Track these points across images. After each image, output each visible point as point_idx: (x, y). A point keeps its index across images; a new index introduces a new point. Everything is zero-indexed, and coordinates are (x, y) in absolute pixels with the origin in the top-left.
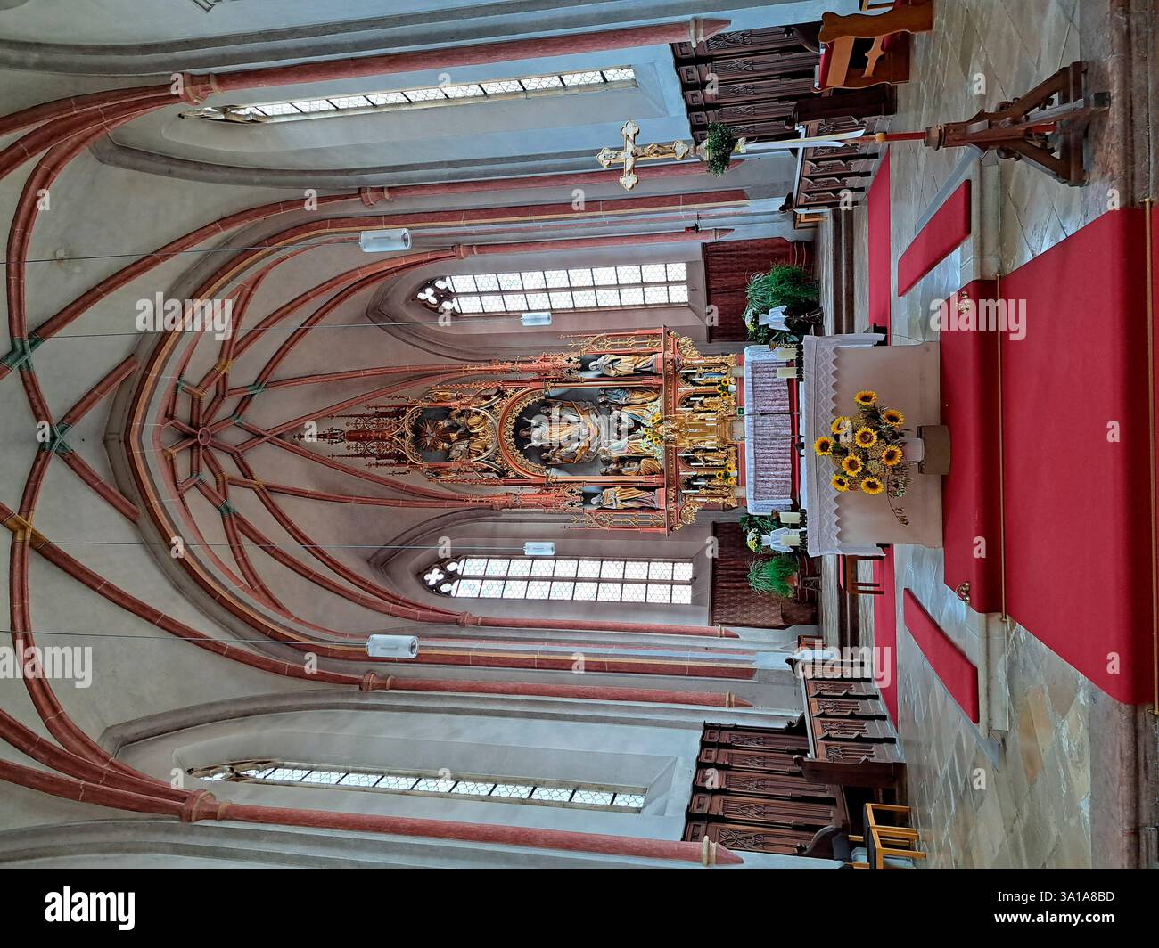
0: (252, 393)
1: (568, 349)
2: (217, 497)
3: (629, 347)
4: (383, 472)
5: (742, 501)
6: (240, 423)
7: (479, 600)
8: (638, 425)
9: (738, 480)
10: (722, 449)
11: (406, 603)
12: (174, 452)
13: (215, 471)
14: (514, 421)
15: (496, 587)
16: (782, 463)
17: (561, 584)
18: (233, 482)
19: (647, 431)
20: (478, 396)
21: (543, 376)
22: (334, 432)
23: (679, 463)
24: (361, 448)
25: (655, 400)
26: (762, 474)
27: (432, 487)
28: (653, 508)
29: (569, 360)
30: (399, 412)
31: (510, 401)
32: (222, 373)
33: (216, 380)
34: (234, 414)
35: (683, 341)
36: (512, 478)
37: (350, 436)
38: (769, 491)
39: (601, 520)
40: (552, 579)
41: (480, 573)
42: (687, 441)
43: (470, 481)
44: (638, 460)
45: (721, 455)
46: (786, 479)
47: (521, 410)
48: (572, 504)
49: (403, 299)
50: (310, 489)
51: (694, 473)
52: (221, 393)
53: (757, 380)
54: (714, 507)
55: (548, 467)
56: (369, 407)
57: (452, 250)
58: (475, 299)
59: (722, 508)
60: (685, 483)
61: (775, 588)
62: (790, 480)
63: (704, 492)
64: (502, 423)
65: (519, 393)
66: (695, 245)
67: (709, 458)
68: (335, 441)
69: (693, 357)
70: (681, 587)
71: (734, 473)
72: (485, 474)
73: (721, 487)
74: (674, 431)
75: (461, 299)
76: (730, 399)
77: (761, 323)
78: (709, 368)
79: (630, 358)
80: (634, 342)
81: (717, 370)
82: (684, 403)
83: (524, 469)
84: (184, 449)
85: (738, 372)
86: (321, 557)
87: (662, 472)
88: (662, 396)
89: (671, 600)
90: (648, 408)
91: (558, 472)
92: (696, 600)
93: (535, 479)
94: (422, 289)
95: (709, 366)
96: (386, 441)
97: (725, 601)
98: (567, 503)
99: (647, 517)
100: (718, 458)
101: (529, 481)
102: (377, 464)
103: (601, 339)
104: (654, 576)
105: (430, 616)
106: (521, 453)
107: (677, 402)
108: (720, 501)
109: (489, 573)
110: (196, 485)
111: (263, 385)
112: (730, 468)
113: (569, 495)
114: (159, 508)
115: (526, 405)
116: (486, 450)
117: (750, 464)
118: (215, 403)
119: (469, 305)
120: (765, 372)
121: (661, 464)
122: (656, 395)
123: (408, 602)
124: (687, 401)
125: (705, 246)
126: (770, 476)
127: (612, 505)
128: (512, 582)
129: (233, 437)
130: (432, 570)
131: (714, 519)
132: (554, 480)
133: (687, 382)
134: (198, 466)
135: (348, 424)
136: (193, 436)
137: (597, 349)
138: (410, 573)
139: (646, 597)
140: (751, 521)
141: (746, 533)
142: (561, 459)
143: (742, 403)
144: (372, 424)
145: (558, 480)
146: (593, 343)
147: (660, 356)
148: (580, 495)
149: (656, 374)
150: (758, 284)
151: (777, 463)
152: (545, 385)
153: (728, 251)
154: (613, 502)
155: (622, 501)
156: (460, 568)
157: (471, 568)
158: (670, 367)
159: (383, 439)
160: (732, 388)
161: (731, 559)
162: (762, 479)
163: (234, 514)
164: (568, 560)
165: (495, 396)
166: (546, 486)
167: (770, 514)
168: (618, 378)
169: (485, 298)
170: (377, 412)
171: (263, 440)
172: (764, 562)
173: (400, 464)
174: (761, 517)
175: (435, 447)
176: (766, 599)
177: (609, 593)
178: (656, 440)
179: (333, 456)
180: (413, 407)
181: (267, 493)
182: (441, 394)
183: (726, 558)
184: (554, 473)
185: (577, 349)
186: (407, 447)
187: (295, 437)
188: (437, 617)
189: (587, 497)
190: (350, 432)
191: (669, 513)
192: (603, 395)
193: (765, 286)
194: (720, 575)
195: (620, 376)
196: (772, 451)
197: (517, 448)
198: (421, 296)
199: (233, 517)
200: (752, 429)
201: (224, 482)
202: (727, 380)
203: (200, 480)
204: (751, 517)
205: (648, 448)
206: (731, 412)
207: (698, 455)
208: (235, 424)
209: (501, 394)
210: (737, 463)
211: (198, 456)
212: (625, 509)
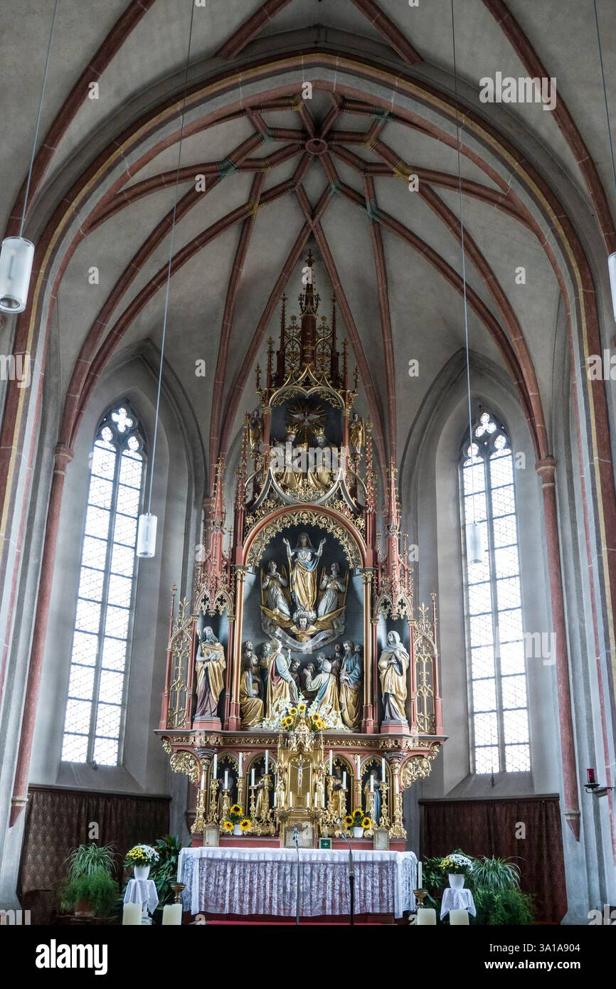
0: (368, 205)
1: (416, 604)
2: (240, 157)
3: (419, 688)
4: (261, 359)
5: (199, 840)
6: (330, 190)
7: (86, 476)
8: (310, 697)
9: (228, 835)
10: (272, 815)
11: (91, 380)
12: (300, 108)
13: (273, 158)
14: (322, 526)
15: (102, 498)
16: (250, 901)
17: (101, 583)
18: (258, 179)
19: (302, 708)
20: (356, 480)
21: (381, 567)
22: (315, 302)
23: (255, 752)
24: (293, 334)
25: (344, 722)
26: (237, 872)
27: (239, 421)
28: (194, 712)
29: (402, 604)
30: (337, 380)
31: (349, 521)
32: (394, 169)
33: (386, 162)
34: (342, 184)
35: (425, 764)
36: (245, 520)
37: (308, 321)
38: (212, 880)
39: (181, 639)
40: (107, 572)
41: (122, 479)
42: (286, 764)
43: (244, 466)
44: (262, 694)
45: (265, 814)
46: (227, 906)
47: (336, 536)
48: (205, 600)
49: (482, 394)
50: (244, 271)
51: (240, 773)
52: (369, 168)
53: (369, 869)
54: (192, 801)
55: (257, 571)
56: (345, 344)
57: (548, 456)
58: (482, 486)
59: (189, 811)
60: (226, 760)
61: (75, 882)
62: (227, 911)
63: (214, 786)
64: (319, 510)
65: (359, 535)
66: (557, 785)
67: (260, 795)
68: (304, 302)
69: (403, 777)
70: (85, 749)
71: (239, 830)
72: (251, 486)
73: (219, 811)
74: (301, 746)
75: (481, 468)
76: (343, 828)
77: (452, 878)
78: (387, 800)
79: (403, 689)
80: (425, 695)
81: (384, 811)
82: (338, 763)
83: (256, 538)
84: (302, 120)
85: (381, 841)
86: (156, 280)
87: (243, 727)
88: (349, 732)
89: (68, 733)
90: (334, 712)
91: (250, 584)
92: (65, 769)
93: (242, 551)
94: (495, 418)
95: (390, 801)
96: (301, 364)
97: (62, 809)
98: (207, 593)
99: (182, 704)
100: (260, 809)
101: (239, 542)
102: (271, 352)
103: (430, 650)
104: (103, 711)
105: (71, 410)
106: (278, 534)
107: (340, 752)
108: (200, 809)
109: (121, 490)
110: (257, 133)
111: (377, 219)
112: (245, 824)
113: (218, 596)
114: (233, 82)
115: (342, 543)
116: (284, 487)
117: (251, 854)
118: (357, 161)
119: (473, 476)
120: (381, 881)
121: (255, 726)
122: (350, 723)
123: (92, 383)
124: (342, 766)
125: (555, 799)
126: (232, 883)
127: (202, 655)
128: (107, 519)
129: (314, 182)
130: (133, 419)
131: (176, 799)
132: (239, 577)
133: (368, 767)
134: (281, 137)
135: (324, 318)
136: (318, 131)
137: (417, 642)
138: (128, 389)
139: (75, 698)
140: (169, 852)
141: (153, 844)
142: (268, 588)
143: (336, 846)
144: (324, 348)
145: (239, 582)
146: (424, 638)
147: (405, 731)
148: (217, 611)
149: (380, 724)
150: (505, 873)
151: (251, 894)
152: (369, 570)
153: (547, 832)
154: (206, 658)
155: (206, 670)
156: (131, 453)
157: (130, 467)
158: (390, 744)
159: (303, 359)
160: (359, 833)
161: (119, 821)
162: (229, 871)
163: (219, 177)
164: (132, 595)
165: (356, 502)
166: (231, 566)
167: (179, 880)
168: (377, 671)
169: (483, 498)
170: (338, 354)
171: (308, 216)
172: (112, 870)
173: (270, 380)
174: (175, 866)
175: (291, 423)
176: (61, 869)
177: (83, 648)
178: (289, 721)
179: (284, 300)
180: (344, 398)
181: (242, 220)
182: (360, 434)
183: (121, 814)
184: (249, 578)
185: (417, 614)
186: (293, 387)
187: (310, 256)
188: (70, 418)
189: (213, 621)
190: (314, 321)
191: (187, 735)
192: (353, 648)
193: (502, 885)
194: (98, 804)
195: (379, 673)
196: (268, 888)
197: (285, 529)
198: (485, 418)
199: (215, 175)
200: (301, 859)
201: (259, 167)
202: (370, 826)
203: (262, 138)
204: (176, 853)
205: (277, 709)
206: (325, 830)
207: (266, 780)
208: (329, 184)
209: (358, 511)
210: (253, 835)
211: (294, 138)
212: (195, 673)
